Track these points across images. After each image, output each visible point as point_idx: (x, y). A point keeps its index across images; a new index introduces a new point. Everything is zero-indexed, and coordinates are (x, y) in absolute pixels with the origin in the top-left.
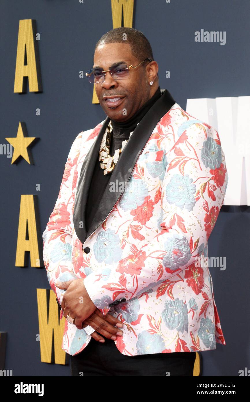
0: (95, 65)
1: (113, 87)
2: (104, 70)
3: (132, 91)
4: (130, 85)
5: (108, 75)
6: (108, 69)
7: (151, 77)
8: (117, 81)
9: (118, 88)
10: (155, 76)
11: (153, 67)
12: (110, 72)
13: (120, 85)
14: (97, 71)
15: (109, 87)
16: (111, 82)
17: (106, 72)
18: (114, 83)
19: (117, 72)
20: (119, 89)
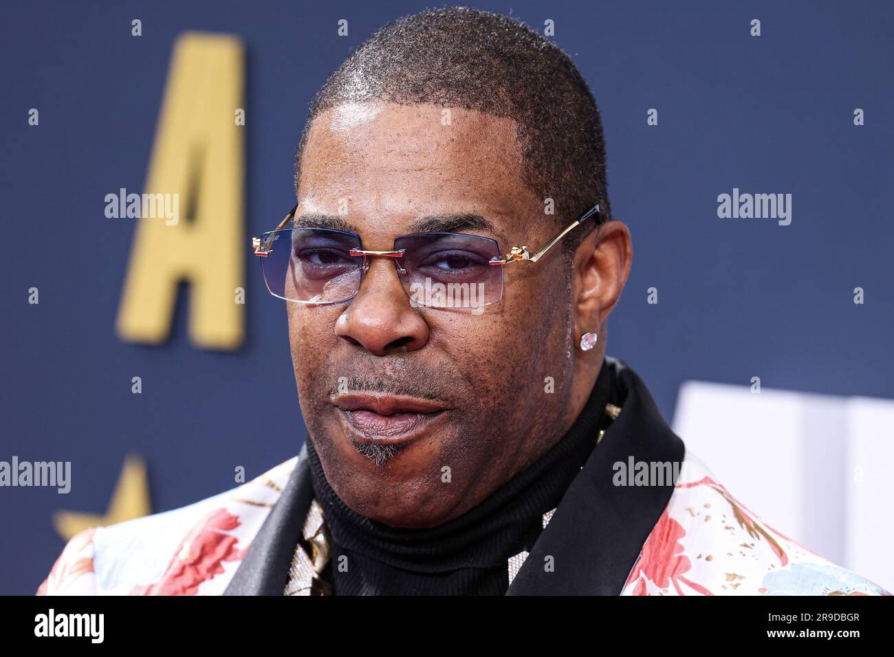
0: (310, 207)
1: (400, 345)
2: (366, 243)
3: (491, 387)
4: (491, 349)
5: (383, 276)
6: (391, 244)
7: (590, 305)
8: (431, 314)
9: (424, 353)
10: (612, 302)
11: (608, 253)
12: (396, 262)
13: (437, 336)
14: (321, 242)
15: (384, 343)
16: (398, 318)
17: (371, 259)
18: (410, 326)
19: (434, 264)
20: (431, 358)
